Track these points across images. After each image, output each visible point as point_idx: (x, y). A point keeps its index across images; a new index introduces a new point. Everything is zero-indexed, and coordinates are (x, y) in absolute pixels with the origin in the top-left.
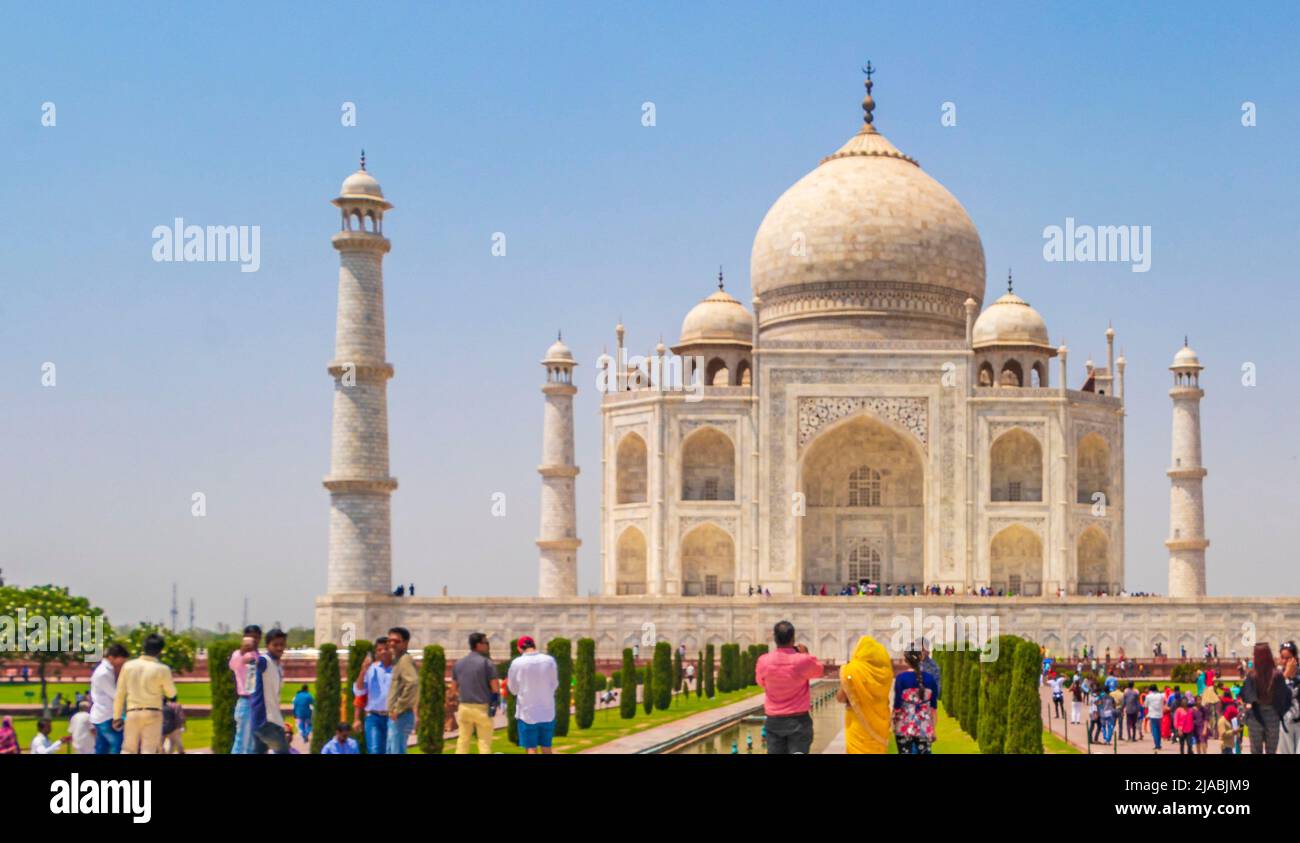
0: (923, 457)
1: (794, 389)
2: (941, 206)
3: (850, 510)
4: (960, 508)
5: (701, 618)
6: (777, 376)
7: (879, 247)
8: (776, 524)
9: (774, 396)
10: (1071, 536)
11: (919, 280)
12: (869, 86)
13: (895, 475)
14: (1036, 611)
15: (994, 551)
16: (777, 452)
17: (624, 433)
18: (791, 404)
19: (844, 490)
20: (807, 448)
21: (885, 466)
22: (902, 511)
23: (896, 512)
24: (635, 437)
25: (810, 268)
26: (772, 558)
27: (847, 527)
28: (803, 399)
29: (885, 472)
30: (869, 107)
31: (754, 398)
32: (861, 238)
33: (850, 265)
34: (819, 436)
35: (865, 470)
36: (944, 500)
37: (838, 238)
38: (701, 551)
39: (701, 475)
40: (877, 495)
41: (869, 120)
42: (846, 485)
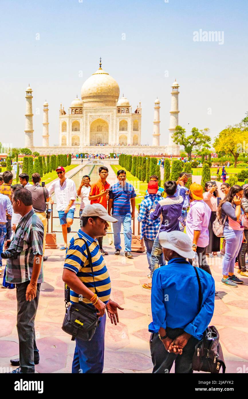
0: (109, 124)
1: (89, 114)
2: (112, 82)
3: (97, 132)
4: (114, 132)
5: (76, 149)
6: (86, 112)
7: (102, 90)
8: (86, 135)
9: (86, 115)
10: (132, 136)
11: (109, 95)
12: (101, 61)
13: (104, 126)
14: (125, 148)
15: (120, 138)
16: (86, 124)
17: (63, 121)
18: (88, 116)
19: (96, 129)
20: (91, 123)
21: (103, 125)
22: (106, 132)
23: (104, 132)
24: (64, 122)
25: (91, 94)
26: (85, 140)
27: (97, 135)
28: (90, 116)
29: (103, 126)
30: (100, 65)
31: (83, 116)
32: (99, 89)
33: (97, 93)
34: (93, 121)
35: (99, 126)
36: (112, 131)
37: (96, 89)
38: (74, 139)
39: (74, 127)
40: (101, 130)
41: (100, 67)
42: (97, 128)
